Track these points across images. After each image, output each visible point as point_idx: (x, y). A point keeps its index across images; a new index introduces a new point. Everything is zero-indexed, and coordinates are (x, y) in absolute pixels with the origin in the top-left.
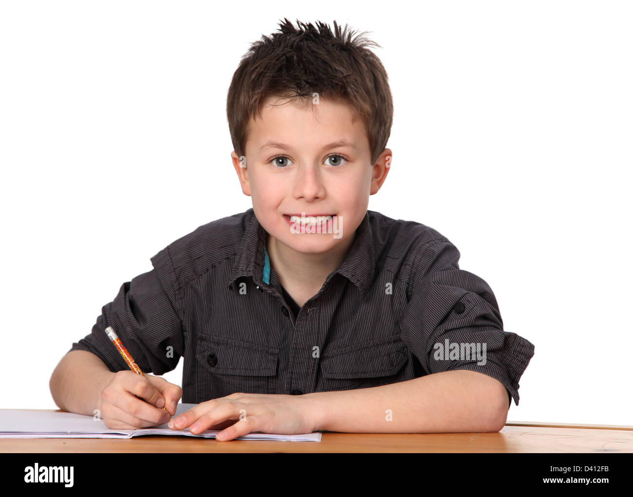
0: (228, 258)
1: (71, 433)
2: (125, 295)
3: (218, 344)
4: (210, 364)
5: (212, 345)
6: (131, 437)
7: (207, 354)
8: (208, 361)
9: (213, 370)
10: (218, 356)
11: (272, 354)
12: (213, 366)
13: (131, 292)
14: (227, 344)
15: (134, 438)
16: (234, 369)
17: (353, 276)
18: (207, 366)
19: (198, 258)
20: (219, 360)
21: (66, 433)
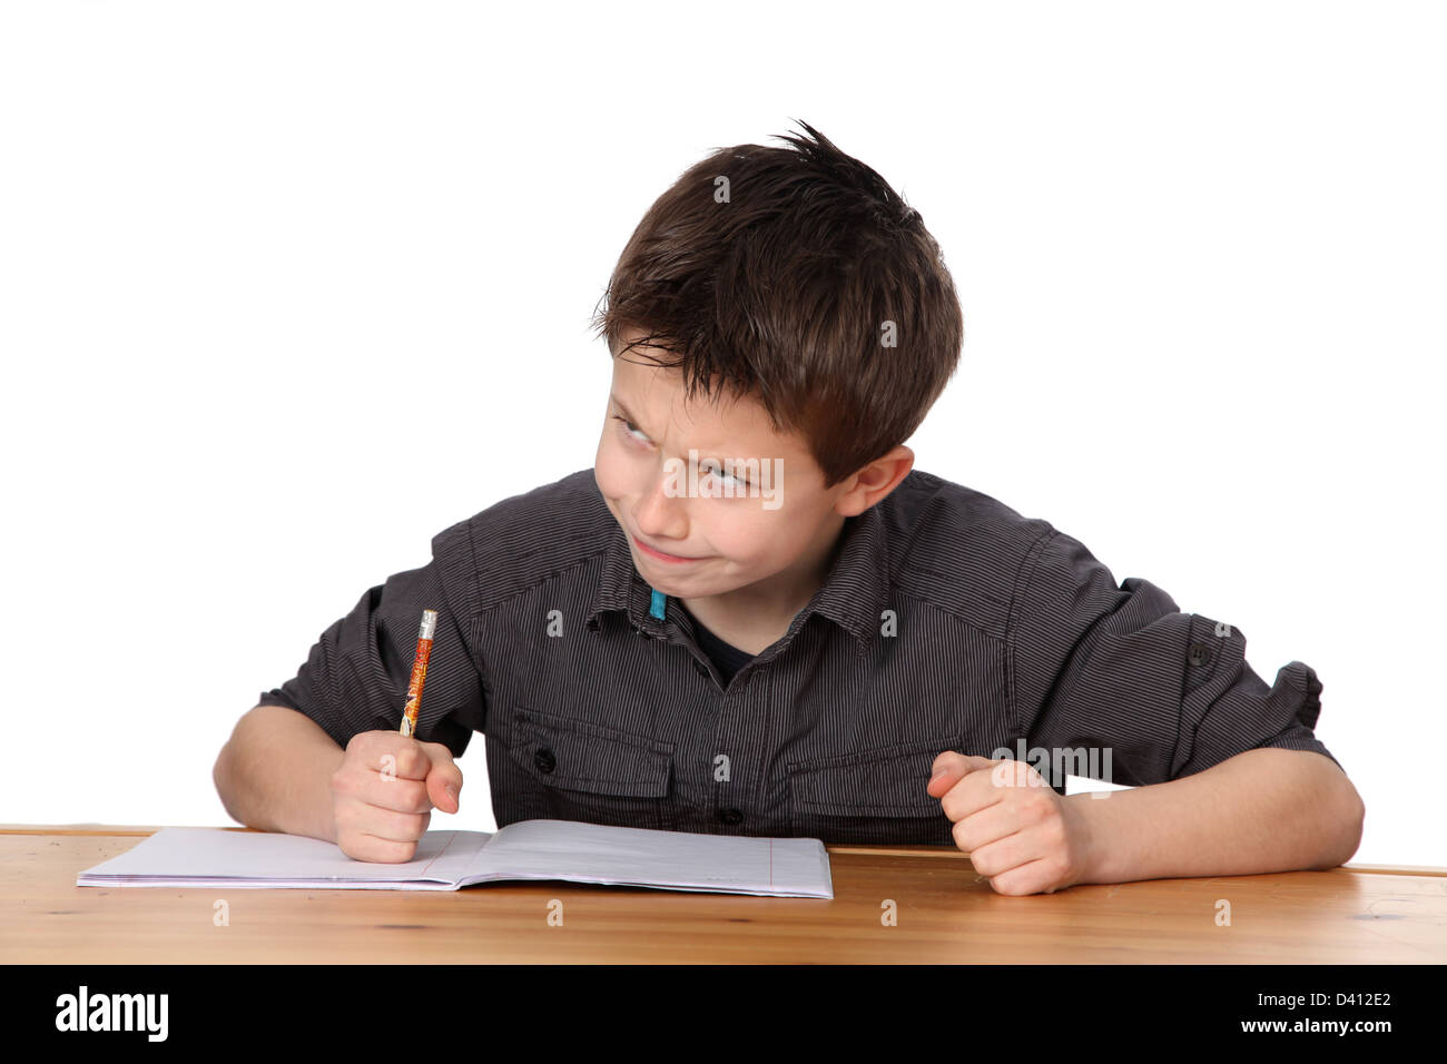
0: (585, 561)
1: (339, 880)
2: (370, 617)
3: (555, 729)
4: (540, 768)
5: (543, 732)
6: (458, 887)
7: (534, 747)
8: (537, 763)
9: (547, 780)
10: (557, 753)
11: (660, 753)
12: (548, 773)
13: (382, 612)
14: (574, 730)
15: (463, 889)
16: (586, 780)
17: (845, 616)
18: (534, 770)
19: (527, 555)
20: (560, 762)
21: (329, 880)
